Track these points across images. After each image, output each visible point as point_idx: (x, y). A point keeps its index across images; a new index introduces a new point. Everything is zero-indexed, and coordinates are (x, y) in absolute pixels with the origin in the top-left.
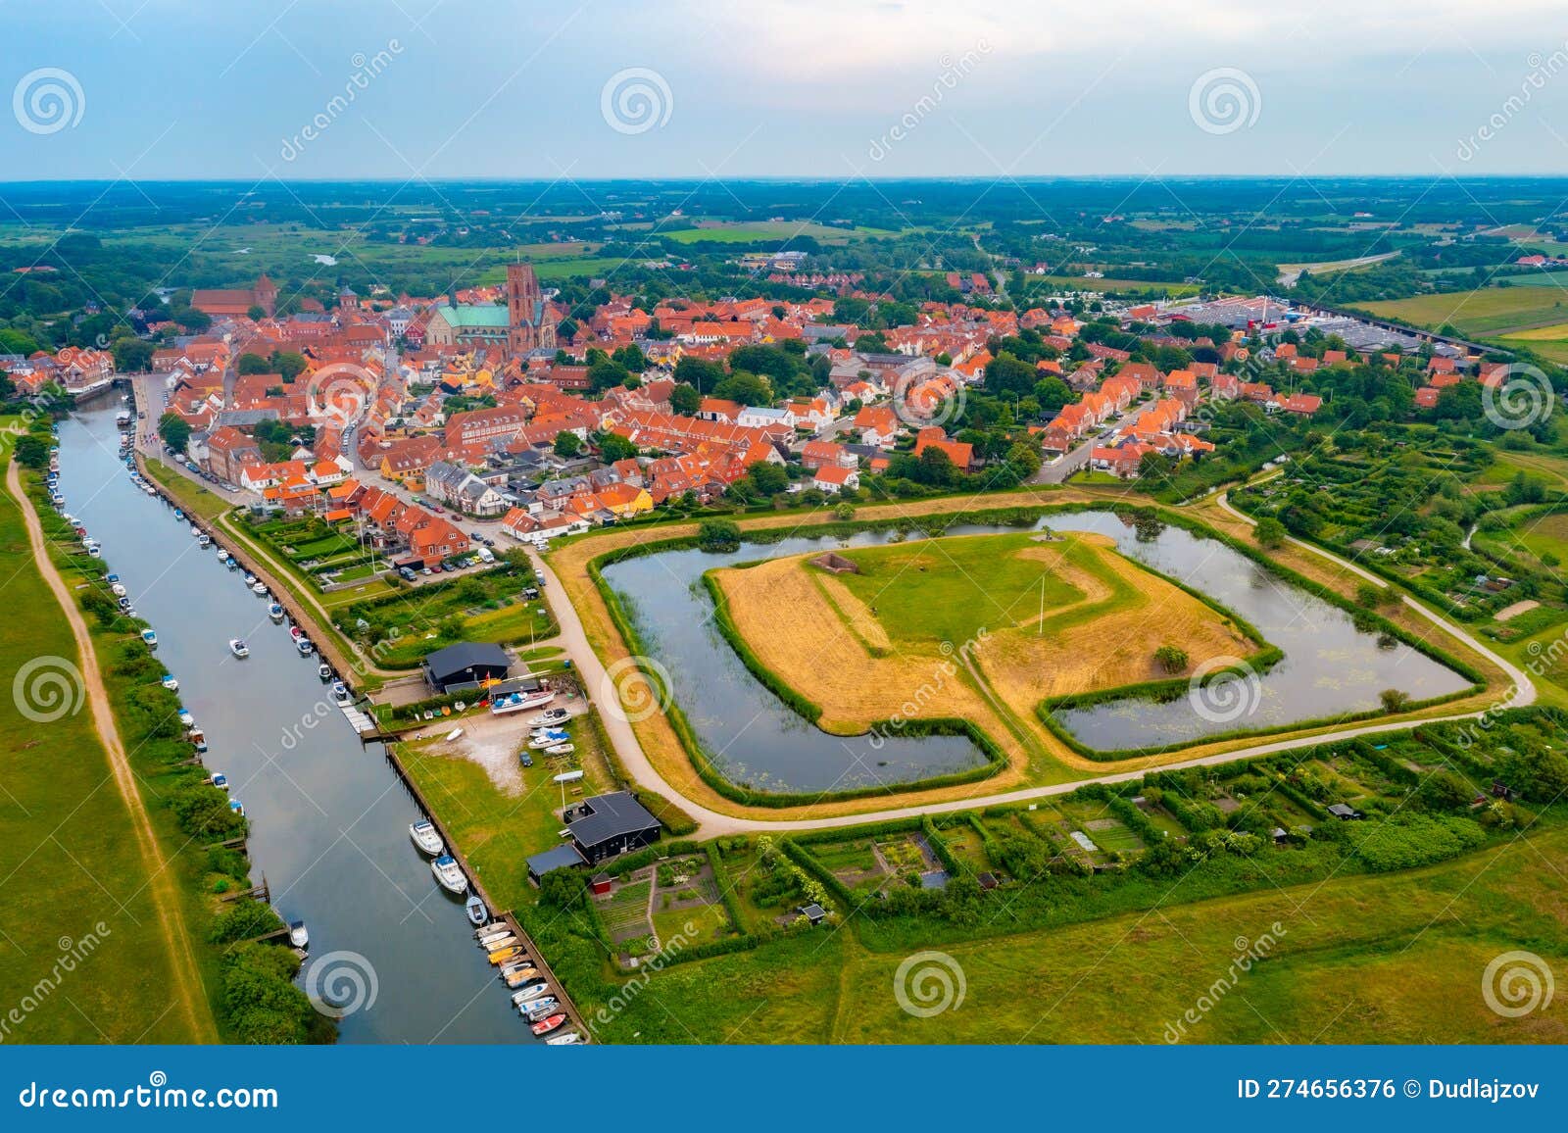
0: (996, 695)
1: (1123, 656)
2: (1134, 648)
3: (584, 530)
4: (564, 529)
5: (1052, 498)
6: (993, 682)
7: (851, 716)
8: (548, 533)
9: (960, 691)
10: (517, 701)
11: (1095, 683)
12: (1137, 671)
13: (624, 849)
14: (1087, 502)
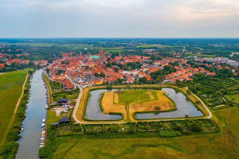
0: (129, 110)
1: (151, 107)
2: (153, 106)
3: (91, 86)
4: (88, 86)
5: (162, 86)
6: (129, 109)
7: (107, 111)
8: (86, 86)
9: (124, 109)
10: (65, 106)
11: (145, 110)
12: (152, 109)
13: (64, 123)
14: (166, 86)
